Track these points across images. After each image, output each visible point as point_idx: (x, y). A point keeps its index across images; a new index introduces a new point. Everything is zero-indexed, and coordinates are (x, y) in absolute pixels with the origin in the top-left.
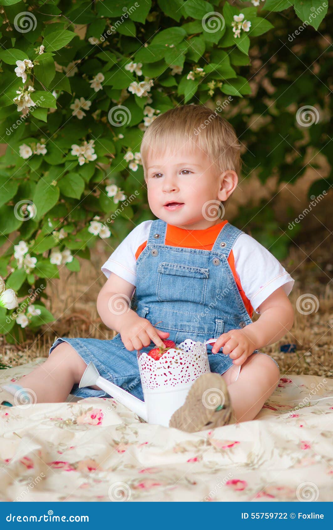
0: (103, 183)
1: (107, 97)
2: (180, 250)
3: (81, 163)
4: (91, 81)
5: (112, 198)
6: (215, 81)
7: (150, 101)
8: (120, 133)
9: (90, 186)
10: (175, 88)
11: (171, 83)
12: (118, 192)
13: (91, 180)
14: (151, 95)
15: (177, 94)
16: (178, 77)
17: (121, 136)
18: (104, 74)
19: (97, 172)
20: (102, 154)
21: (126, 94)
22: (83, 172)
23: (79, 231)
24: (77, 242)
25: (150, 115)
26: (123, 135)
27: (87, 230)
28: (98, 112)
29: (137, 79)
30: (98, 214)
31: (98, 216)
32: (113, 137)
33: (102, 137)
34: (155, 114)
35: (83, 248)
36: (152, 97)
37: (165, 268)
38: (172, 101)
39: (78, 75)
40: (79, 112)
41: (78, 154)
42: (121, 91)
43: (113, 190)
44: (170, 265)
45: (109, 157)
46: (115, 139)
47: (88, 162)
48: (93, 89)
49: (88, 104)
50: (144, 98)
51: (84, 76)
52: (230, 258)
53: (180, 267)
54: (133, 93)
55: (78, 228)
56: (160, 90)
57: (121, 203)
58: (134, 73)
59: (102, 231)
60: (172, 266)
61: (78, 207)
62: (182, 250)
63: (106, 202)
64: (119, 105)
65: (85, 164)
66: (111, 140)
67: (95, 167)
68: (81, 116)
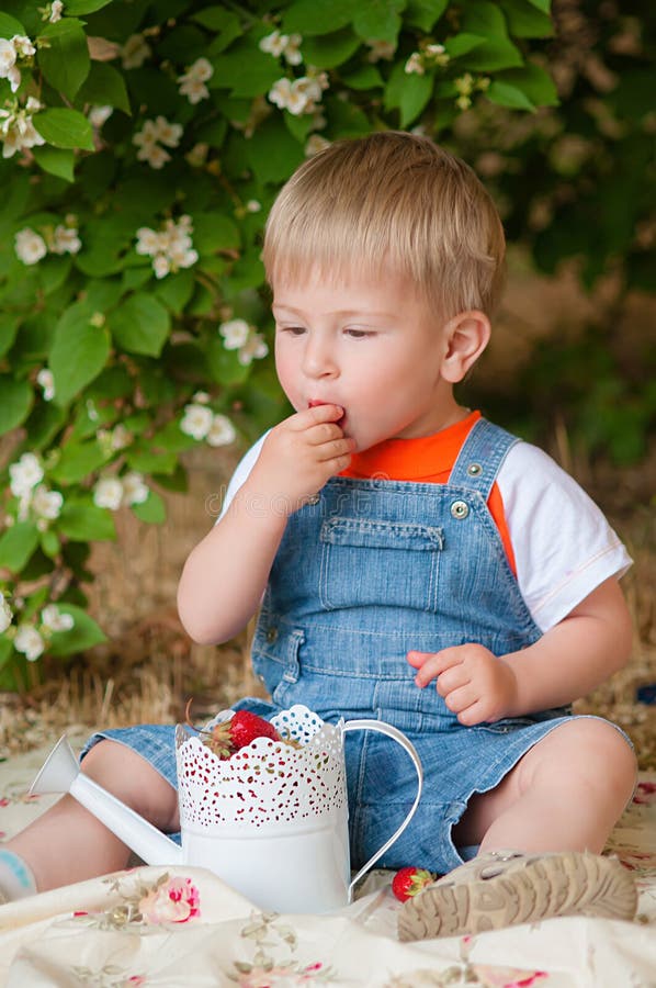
0: (213, 315)
1: (220, 116)
3: (161, 270)
4: (182, 79)
5: (235, 352)
6: (475, 75)
7: (320, 123)
8: (251, 198)
9: (186, 322)
10: (379, 91)
11: (368, 80)
12: (249, 335)
13: (187, 308)
14: (321, 108)
15: (382, 107)
16: (385, 67)
17: (254, 206)
18: (212, 60)
19: (198, 293)
20: (211, 249)
21: (262, 107)
22: (164, 292)
23: (159, 429)
24: (154, 454)
26: (260, 201)
27: (178, 425)
28: (201, 149)
29: (289, 72)
30: (202, 388)
31: (205, 392)
32: (234, 208)
33: (208, 209)
35: (169, 470)
36: (325, 115)
37: (336, 532)
38: (371, 122)
39: (152, 64)
40: (154, 153)
41: (151, 251)
42: (250, 102)
43: (237, 333)
44: (348, 524)
45: (225, 256)
46: (240, 213)
47: (175, 269)
48: (186, 98)
49: (175, 133)
50: (305, 116)
51: (165, 64)
52: (493, 500)
53: (375, 526)
54: (281, 104)
55: (158, 421)
56: (343, 97)
57: (256, 363)
58: (283, 60)
59: (215, 429)
60: (355, 525)
61: (158, 373)
62: (377, 486)
63: (224, 360)
64: (249, 134)
65: (170, 275)
66: (230, 214)
67: (194, 280)
68: (159, 160)
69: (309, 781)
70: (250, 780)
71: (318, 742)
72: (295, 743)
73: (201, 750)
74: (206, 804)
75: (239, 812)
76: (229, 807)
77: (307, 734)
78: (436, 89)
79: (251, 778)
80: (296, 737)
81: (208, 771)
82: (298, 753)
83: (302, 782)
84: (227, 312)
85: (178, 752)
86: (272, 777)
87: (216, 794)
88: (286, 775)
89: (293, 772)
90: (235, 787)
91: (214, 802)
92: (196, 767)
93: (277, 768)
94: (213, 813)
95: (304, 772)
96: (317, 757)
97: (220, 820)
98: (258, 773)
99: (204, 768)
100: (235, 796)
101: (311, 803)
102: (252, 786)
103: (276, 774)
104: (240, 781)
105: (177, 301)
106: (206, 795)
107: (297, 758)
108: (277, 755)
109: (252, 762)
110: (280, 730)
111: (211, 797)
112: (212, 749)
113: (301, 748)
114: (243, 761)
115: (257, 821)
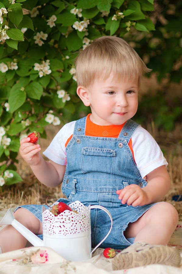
0: (55, 88)
1: (58, 32)
2: (96, 138)
3: (41, 76)
4: (48, 21)
5: (61, 99)
6: (131, 21)
7: (87, 34)
8: (67, 55)
9: (47, 90)
10: (104, 25)
11: (101, 22)
12: (65, 94)
13: (48, 86)
14: (87, 30)
15: (105, 30)
16: (106, 18)
17: (67, 57)
18: (56, 16)
19: (51, 82)
20: (55, 69)
21: (71, 29)
22: (41, 81)
23: (39, 120)
24: (37, 128)
25: (87, 43)
26: (69, 56)
27: (44, 119)
28: (52, 41)
29: (79, 19)
31: (52, 110)
32: (62, 58)
33: (54, 58)
34: (90, 43)
35: (42, 132)
36: (88, 32)
37: (86, 151)
38: (102, 34)
39: (39, 16)
40: (40, 42)
41: (38, 69)
42: (67, 27)
43: (62, 94)
44: (89, 149)
45: (59, 72)
46: (63, 59)
47: (45, 75)
48: (49, 26)
49: (45, 36)
50: (83, 32)
51: (43, 16)
53: (97, 149)
54: (76, 29)
55: (39, 118)
56: (93, 27)
57: (67, 102)
58: (77, 15)
59: (55, 120)
60: (91, 149)
61: (39, 104)
62: (97, 138)
63: (58, 101)
64: (66, 37)
65: (43, 76)
66: (61, 60)
67: (50, 78)
68: (41, 44)
69: (80, 223)
70: (63, 222)
71: (83, 211)
72: (76, 212)
73: (49, 213)
74: (50, 229)
75: (60, 231)
76: (57, 230)
77: (80, 209)
78: (120, 25)
79: (64, 222)
80: (76, 210)
81: (51, 219)
82: (77, 215)
83: (78, 223)
84: (59, 87)
85: (43, 214)
86: (69, 221)
87: (53, 226)
88: (74, 221)
89: (75, 220)
90: (59, 224)
91: (53, 228)
92: (48, 218)
93: (71, 219)
94: (53, 231)
95: (78, 220)
96: (83, 216)
97: (54, 233)
98: (65, 220)
99: (50, 218)
100: (59, 226)
101: (81, 229)
102: (64, 224)
103: (71, 221)
104: (61, 222)
105: (45, 84)
106: (51, 226)
107: (77, 216)
108: (71, 215)
109: (64, 217)
110: (72, 208)
111: (52, 227)
112: (52, 213)
113: (78, 213)
114: (61, 217)
115: (65, 234)
